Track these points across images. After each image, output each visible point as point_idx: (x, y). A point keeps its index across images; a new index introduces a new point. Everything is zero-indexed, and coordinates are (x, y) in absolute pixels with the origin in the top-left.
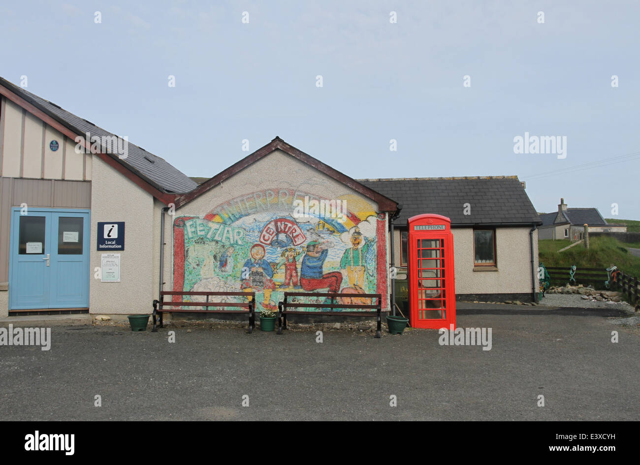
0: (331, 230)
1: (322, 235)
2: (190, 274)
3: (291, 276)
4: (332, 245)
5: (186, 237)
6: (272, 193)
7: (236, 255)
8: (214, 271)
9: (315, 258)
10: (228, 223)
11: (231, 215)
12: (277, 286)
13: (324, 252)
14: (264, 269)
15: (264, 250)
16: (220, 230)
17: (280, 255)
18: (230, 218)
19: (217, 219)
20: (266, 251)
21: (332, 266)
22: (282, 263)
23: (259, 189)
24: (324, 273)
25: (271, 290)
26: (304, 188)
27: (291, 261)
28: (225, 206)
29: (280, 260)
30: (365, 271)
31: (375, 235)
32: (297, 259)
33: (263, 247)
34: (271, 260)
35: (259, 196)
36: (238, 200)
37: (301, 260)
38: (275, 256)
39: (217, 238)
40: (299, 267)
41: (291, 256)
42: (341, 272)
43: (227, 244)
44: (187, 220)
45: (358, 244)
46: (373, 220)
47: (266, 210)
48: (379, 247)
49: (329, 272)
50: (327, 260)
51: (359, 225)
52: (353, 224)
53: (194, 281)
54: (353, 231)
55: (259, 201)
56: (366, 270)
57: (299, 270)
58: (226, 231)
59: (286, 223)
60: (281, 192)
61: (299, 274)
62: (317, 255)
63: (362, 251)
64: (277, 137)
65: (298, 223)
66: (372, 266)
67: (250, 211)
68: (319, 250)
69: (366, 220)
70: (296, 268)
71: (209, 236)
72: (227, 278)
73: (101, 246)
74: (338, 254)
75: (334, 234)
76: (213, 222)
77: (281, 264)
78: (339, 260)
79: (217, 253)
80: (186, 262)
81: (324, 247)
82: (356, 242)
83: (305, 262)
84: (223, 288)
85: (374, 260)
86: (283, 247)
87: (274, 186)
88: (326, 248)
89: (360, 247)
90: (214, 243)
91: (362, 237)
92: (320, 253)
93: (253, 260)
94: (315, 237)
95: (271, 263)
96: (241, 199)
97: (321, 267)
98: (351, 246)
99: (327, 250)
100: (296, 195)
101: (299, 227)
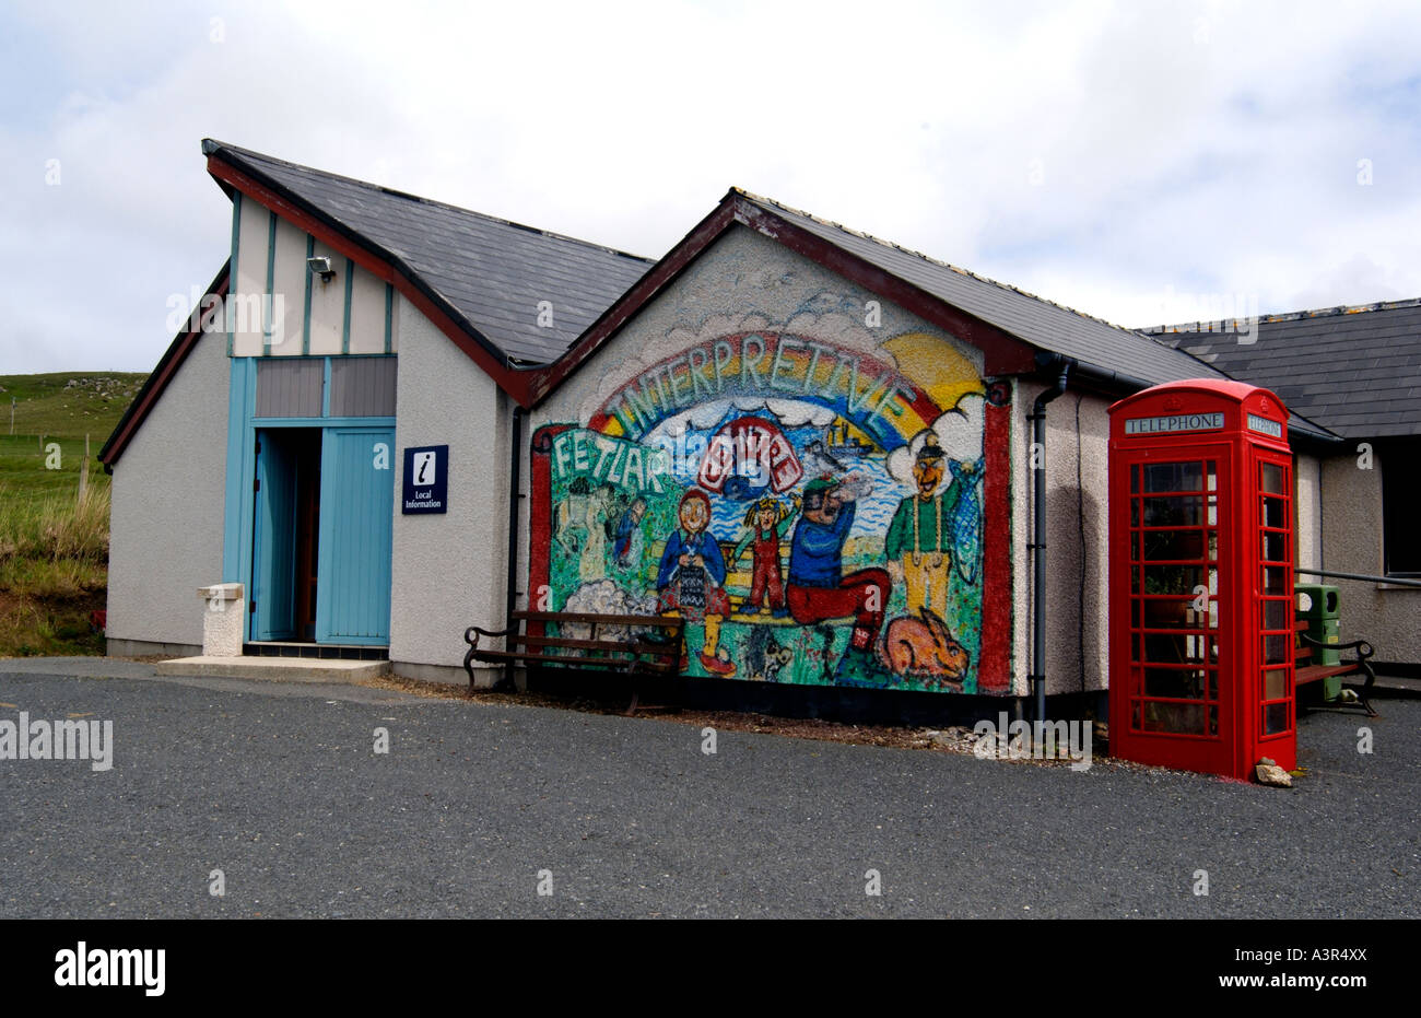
0: (863, 442)
1: (842, 461)
2: (561, 571)
3: (766, 579)
4: (866, 490)
5: (554, 477)
6: (727, 346)
7: (649, 523)
8: (606, 563)
9: (823, 525)
10: (635, 437)
11: (639, 415)
12: (734, 609)
13: (847, 510)
14: (706, 559)
15: (708, 508)
16: (618, 456)
17: (741, 520)
18: (637, 423)
19: (613, 427)
20: (713, 510)
21: (865, 551)
22: (746, 542)
23: (700, 340)
24: (845, 573)
25: (719, 618)
26: (801, 325)
27: (766, 536)
28: (630, 393)
29: (740, 534)
30: (950, 566)
31: (978, 453)
32: (780, 531)
33: (705, 498)
34: (722, 535)
35: (699, 359)
36: (655, 373)
37: (790, 534)
38: (732, 523)
39: (612, 478)
40: (785, 552)
41: (767, 522)
42: (889, 570)
43: (632, 492)
44: (557, 433)
45: (934, 483)
46: (975, 407)
47: (712, 397)
48: (988, 492)
49: (858, 569)
50: (854, 532)
51: (937, 427)
52: (921, 424)
53: (566, 589)
54: (918, 445)
55: (699, 373)
56: (954, 565)
57: (785, 562)
58: (629, 461)
59: (758, 429)
60: (746, 342)
61: (785, 575)
62: (829, 519)
63: (942, 504)
64: (733, 190)
65: (786, 426)
66: (969, 551)
67: (680, 402)
68: (834, 503)
69: (956, 410)
70: (778, 557)
71: (596, 474)
72: (629, 582)
73: (410, 505)
74: (881, 516)
75: (871, 455)
76: (605, 436)
77: (742, 546)
78: (882, 532)
79: (611, 517)
80: (553, 541)
81: (846, 494)
82: (927, 479)
83: (799, 542)
84: (621, 607)
85: (976, 533)
86: (749, 499)
87: (730, 328)
88: (851, 498)
89: (938, 491)
90: (606, 491)
91: (943, 464)
92: (836, 514)
93: (683, 535)
94: (824, 466)
95: (722, 541)
96: (661, 369)
97: (837, 556)
98: (914, 490)
99: (853, 504)
100: (780, 348)
101: (785, 438)
